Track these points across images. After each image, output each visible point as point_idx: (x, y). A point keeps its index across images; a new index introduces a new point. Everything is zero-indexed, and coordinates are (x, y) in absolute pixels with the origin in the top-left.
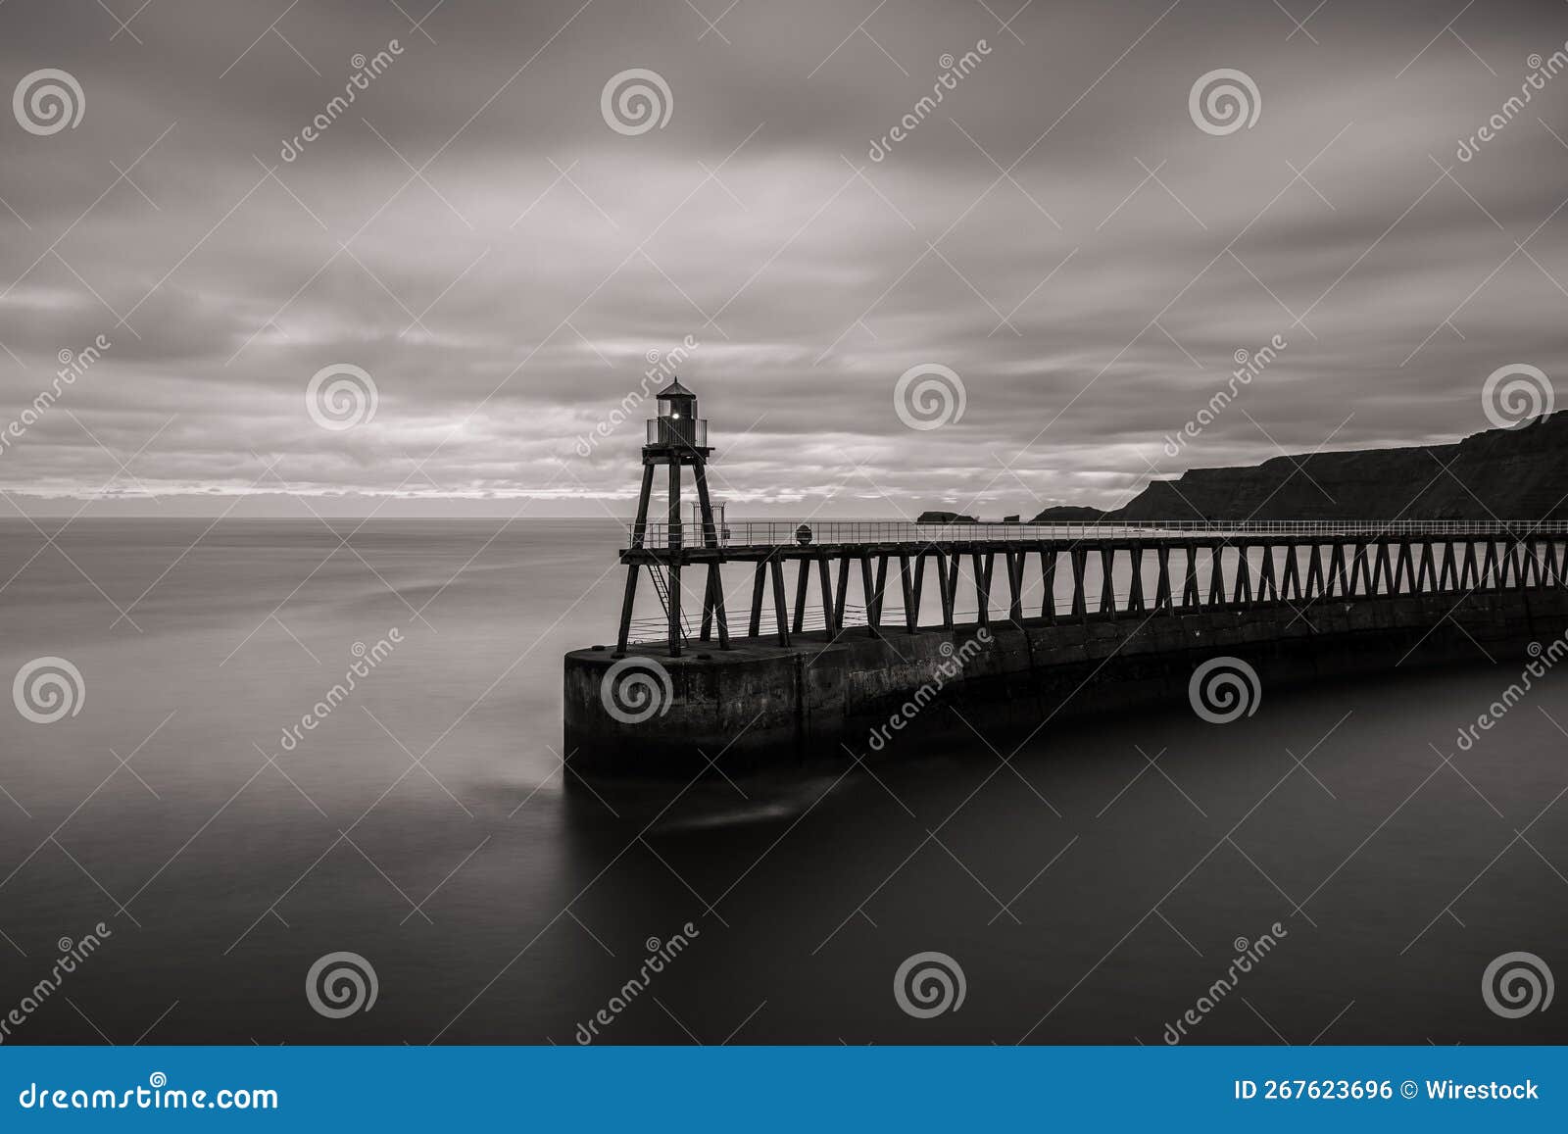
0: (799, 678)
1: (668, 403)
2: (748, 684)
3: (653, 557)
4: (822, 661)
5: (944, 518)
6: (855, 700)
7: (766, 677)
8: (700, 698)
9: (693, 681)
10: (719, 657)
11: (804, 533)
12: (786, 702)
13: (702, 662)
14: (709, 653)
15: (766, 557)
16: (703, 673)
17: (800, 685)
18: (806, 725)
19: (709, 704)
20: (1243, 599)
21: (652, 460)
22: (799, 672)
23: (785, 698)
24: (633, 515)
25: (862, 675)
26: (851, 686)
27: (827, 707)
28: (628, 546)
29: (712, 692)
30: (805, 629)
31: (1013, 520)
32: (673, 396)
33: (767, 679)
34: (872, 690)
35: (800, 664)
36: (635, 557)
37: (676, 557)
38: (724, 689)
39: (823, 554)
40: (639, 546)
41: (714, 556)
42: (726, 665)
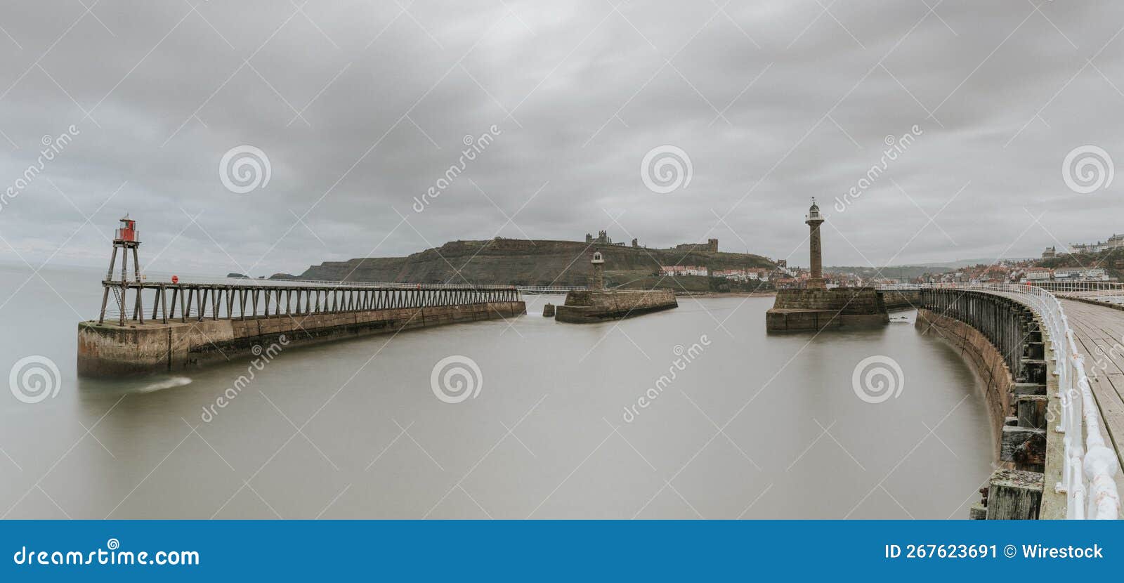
0: (170, 337)
1: (124, 223)
2: (150, 338)
3: (115, 285)
4: (179, 330)
5: (239, 276)
6: (192, 346)
7: (157, 336)
8: (131, 343)
9: (128, 337)
10: (139, 327)
11: (175, 279)
12: (164, 346)
13: (132, 329)
14: (135, 325)
15: (159, 288)
16: (133, 333)
17: (170, 340)
18: (172, 356)
19: (134, 346)
20: (343, 309)
21: (117, 245)
22: (170, 334)
23: (164, 344)
24: (108, 266)
25: (195, 337)
26: (191, 340)
27: (181, 348)
28: (105, 280)
29: (135, 341)
30: (174, 317)
31: (262, 278)
32: (126, 221)
33: (157, 337)
34: (199, 343)
35: (170, 331)
36: (108, 284)
37: (123, 285)
38: (140, 340)
39: (181, 287)
40: (110, 280)
41: (139, 287)
42: (141, 331)
